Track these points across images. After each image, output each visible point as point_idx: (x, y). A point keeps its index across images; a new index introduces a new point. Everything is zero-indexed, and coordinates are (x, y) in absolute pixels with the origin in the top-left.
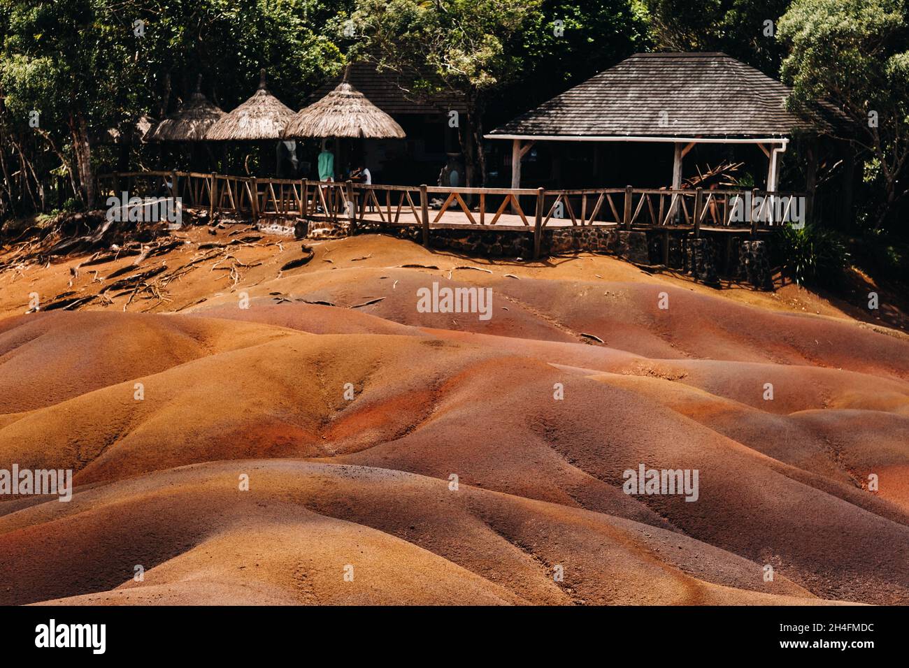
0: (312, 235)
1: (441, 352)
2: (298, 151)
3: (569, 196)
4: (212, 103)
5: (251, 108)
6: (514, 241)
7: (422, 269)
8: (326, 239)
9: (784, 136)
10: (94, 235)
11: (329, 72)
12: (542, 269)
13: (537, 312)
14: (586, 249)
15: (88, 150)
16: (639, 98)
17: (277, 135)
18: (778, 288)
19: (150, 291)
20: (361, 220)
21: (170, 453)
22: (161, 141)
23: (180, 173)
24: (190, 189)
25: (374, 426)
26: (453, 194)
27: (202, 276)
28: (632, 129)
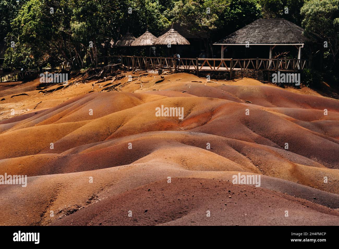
0: (163, 73)
1: (213, 102)
2: (156, 50)
3: (240, 61)
4: (132, 36)
5: (144, 36)
6: (224, 74)
7: (197, 82)
8: (168, 74)
9: (303, 43)
10: (98, 75)
11: (165, 27)
12: (232, 82)
13: (232, 95)
14: (245, 76)
15: (96, 49)
16: (259, 32)
17: (152, 44)
18: (301, 88)
19: (117, 90)
20: (178, 69)
21: (136, 130)
22: (117, 47)
23: (123, 56)
24: (127, 61)
25: (195, 122)
26: (206, 60)
27: (132, 86)
28: (257, 41)
